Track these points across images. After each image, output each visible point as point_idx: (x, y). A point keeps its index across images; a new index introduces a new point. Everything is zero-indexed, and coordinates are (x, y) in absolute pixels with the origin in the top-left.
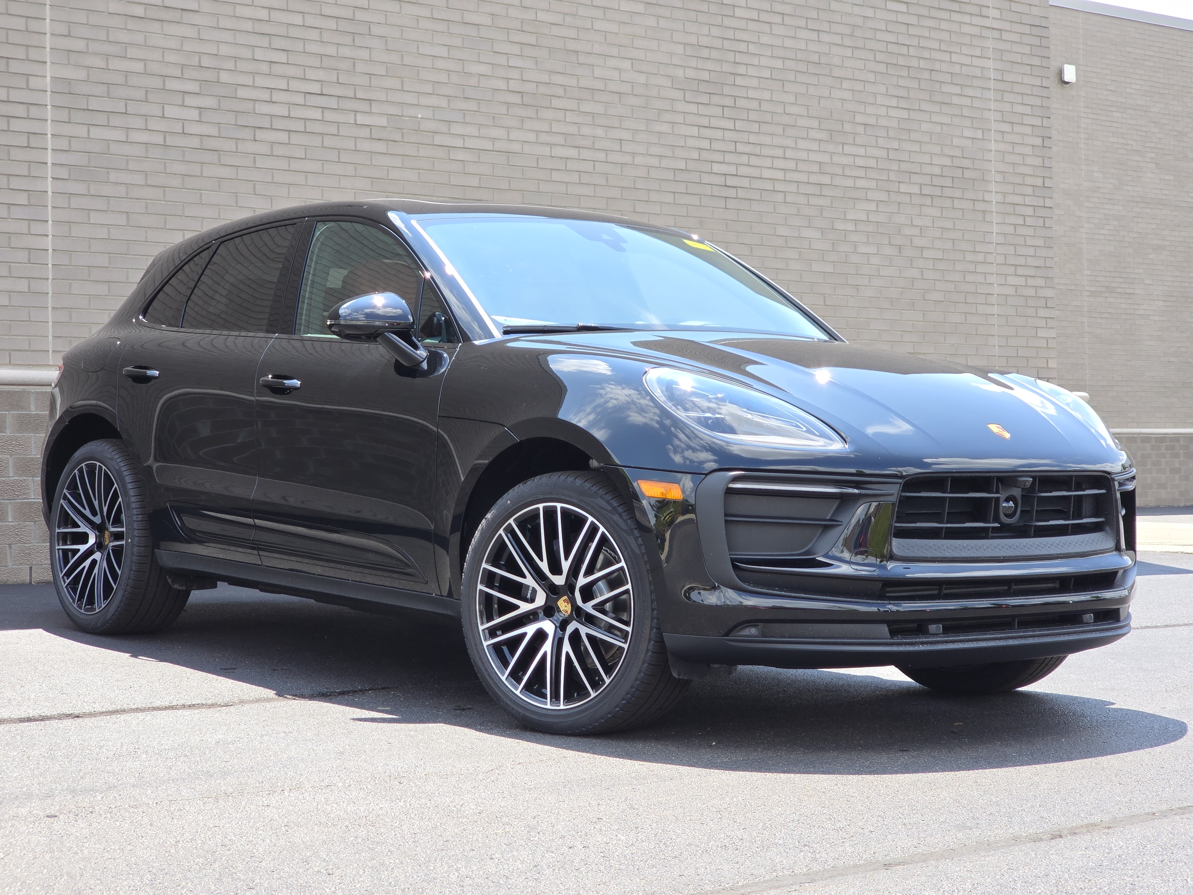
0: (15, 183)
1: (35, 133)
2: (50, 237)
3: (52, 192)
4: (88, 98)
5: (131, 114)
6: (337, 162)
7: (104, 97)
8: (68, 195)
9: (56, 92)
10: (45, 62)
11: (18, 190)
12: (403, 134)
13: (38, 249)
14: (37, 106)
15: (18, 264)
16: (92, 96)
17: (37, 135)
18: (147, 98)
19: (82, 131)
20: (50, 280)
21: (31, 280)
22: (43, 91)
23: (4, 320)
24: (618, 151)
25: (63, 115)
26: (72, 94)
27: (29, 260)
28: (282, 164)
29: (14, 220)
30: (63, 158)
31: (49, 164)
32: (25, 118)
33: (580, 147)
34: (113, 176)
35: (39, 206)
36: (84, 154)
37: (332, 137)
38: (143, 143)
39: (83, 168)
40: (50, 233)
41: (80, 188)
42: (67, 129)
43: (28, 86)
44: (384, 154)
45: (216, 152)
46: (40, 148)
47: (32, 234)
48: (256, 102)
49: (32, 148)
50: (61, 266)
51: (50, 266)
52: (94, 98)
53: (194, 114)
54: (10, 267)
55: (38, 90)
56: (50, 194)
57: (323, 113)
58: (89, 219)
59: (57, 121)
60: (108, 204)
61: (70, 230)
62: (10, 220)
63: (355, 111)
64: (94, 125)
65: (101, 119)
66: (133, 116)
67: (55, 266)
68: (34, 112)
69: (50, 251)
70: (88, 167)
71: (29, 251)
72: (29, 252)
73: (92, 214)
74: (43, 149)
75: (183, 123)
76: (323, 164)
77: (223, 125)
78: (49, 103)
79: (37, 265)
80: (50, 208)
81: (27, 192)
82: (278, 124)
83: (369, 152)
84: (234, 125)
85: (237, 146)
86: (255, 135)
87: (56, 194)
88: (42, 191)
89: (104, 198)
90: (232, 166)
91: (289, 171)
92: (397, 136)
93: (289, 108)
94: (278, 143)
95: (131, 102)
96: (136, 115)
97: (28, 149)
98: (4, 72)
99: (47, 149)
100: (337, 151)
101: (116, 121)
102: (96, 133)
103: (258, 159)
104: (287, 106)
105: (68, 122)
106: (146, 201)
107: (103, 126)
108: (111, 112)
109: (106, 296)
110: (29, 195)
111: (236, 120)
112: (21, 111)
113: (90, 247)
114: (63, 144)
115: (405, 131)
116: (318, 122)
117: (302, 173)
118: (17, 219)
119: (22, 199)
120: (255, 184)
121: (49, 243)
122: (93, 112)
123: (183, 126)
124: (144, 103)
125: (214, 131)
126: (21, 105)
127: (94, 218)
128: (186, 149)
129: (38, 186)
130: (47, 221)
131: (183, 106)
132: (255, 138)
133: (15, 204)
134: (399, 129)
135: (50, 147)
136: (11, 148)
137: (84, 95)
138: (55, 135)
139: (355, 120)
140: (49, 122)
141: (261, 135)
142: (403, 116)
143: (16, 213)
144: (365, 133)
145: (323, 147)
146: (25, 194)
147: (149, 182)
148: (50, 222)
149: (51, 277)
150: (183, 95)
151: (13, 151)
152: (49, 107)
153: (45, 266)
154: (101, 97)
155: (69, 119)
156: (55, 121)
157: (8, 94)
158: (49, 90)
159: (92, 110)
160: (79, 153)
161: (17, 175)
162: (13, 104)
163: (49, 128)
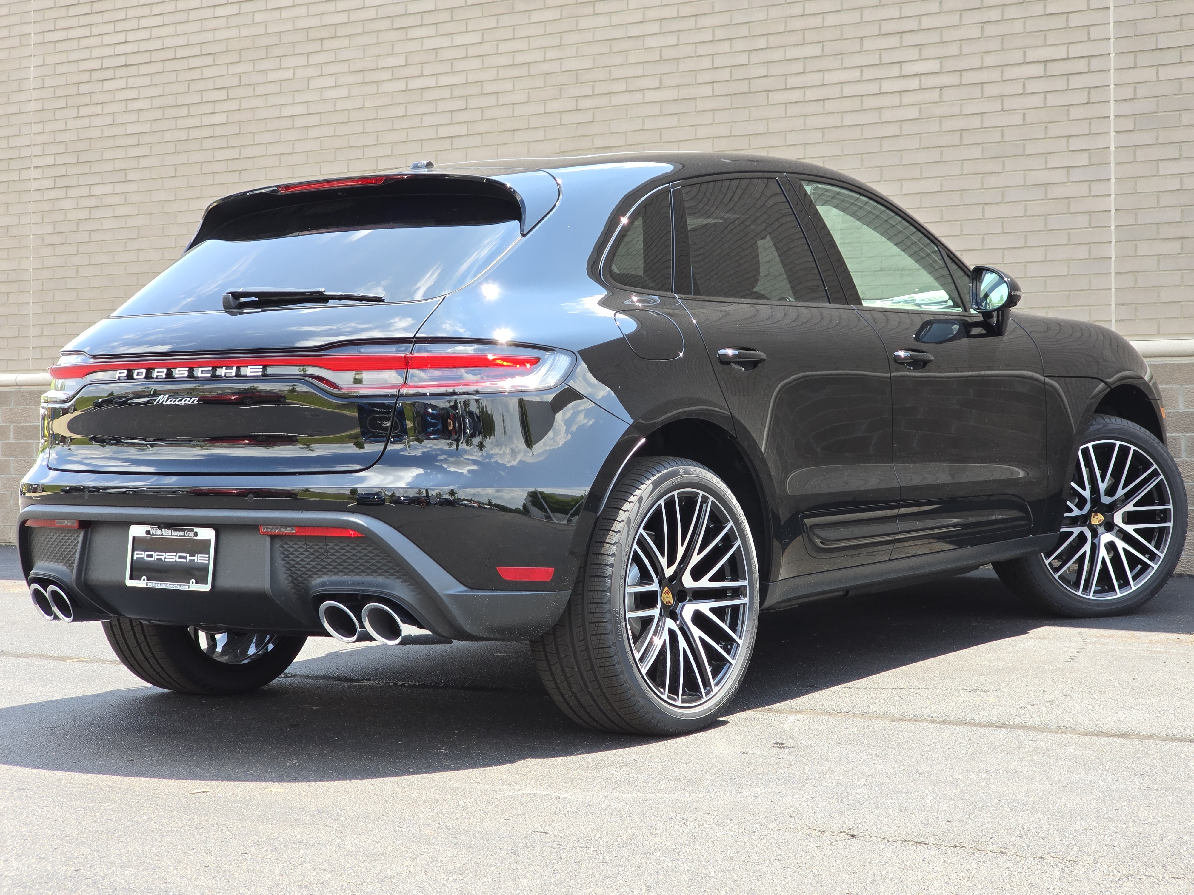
0: (1075, 144)
1: (1096, 87)
2: (1113, 196)
3: (1115, 148)
4: (1156, 37)
8: (1134, 148)
9: (1120, 38)
11: (1078, 151)
13: (1100, 212)
14: (1099, 57)
15: (1077, 230)
16: (1162, 33)
17: (1098, 89)
19: (1149, 74)
20: (1113, 243)
21: (1091, 245)
22: (1106, 39)
23: (1062, 291)
25: (1128, 61)
26: (1138, 35)
27: (1090, 225)
29: (1073, 184)
30: (1127, 108)
31: (1112, 117)
32: (1086, 73)
34: (1186, 118)
35: (1100, 164)
36: (1152, 99)
39: (1150, 115)
40: (1113, 192)
41: (1147, 138)
42: (1132, 76)
43: (1089, 39)
46: (1102, 102)
47: (1093, 196)
49: (1094, 103)
50: (1126, 227)
51: (1113, 228)
52: (1165, 34)
54: (1069, 234)
55: (1101, 40)
56: (1112, 149)
58: (1158, 171)
59: (1121, 69)
60: (1181, 150)
61: (1136, 185)
62: (1070, 184)
64: (1163, 65)
65: (1172, 56)
67: (1118, 227)
68: (1096, 64)
69: (1113, 211)
70: (1157, 113)
72: (1090, 215)
73: (1162, 165)
74: (1105, 102)
78: (1112, 51)
79: (1099, 229)
80: (1112, 165)
81: (1088, 152)
87: (1120, 149)
88: (1104, 148)
89: (1176, 144)
97: (1089, 105)
98: (1064, 28)
99: (1109, 101)
102: (1166, 73)
105: (1133, 68)
107: (1175, 63)
108: (1183, 46)
109: (1179, 254)
110: (1090, 155)
112: (1081, 66)
113: (1158, 202)
114: (1128, 92)
118: (1077, 182)
119: (1082, 159)
121: (1111, 204)
126: (1082, 60)
127: (1166, 168)
129: (1100, 143)
130: (1109, 180)
133: (1075, 167)
135: (1112, 99)
136: (1070, 107)
137: (1152, 34)
138: (1119, 85)
140: (1112, 71)
143: (1076, 175)
146: (1086, 155)
148: (1113, 180)
149: (1114, 240)
151: (1072, 110)
152: (1112, 56)
153: (1107, 228)
154: (1174, 32)
155: (1135, 63)
156: (1119, 69)
157: (1068, 50)
158: (1112, 37)
159: (1162, 49)
160: (1146, 99)
161: (1077, 135)
162: (1073, 60)
163: (1112, 78)
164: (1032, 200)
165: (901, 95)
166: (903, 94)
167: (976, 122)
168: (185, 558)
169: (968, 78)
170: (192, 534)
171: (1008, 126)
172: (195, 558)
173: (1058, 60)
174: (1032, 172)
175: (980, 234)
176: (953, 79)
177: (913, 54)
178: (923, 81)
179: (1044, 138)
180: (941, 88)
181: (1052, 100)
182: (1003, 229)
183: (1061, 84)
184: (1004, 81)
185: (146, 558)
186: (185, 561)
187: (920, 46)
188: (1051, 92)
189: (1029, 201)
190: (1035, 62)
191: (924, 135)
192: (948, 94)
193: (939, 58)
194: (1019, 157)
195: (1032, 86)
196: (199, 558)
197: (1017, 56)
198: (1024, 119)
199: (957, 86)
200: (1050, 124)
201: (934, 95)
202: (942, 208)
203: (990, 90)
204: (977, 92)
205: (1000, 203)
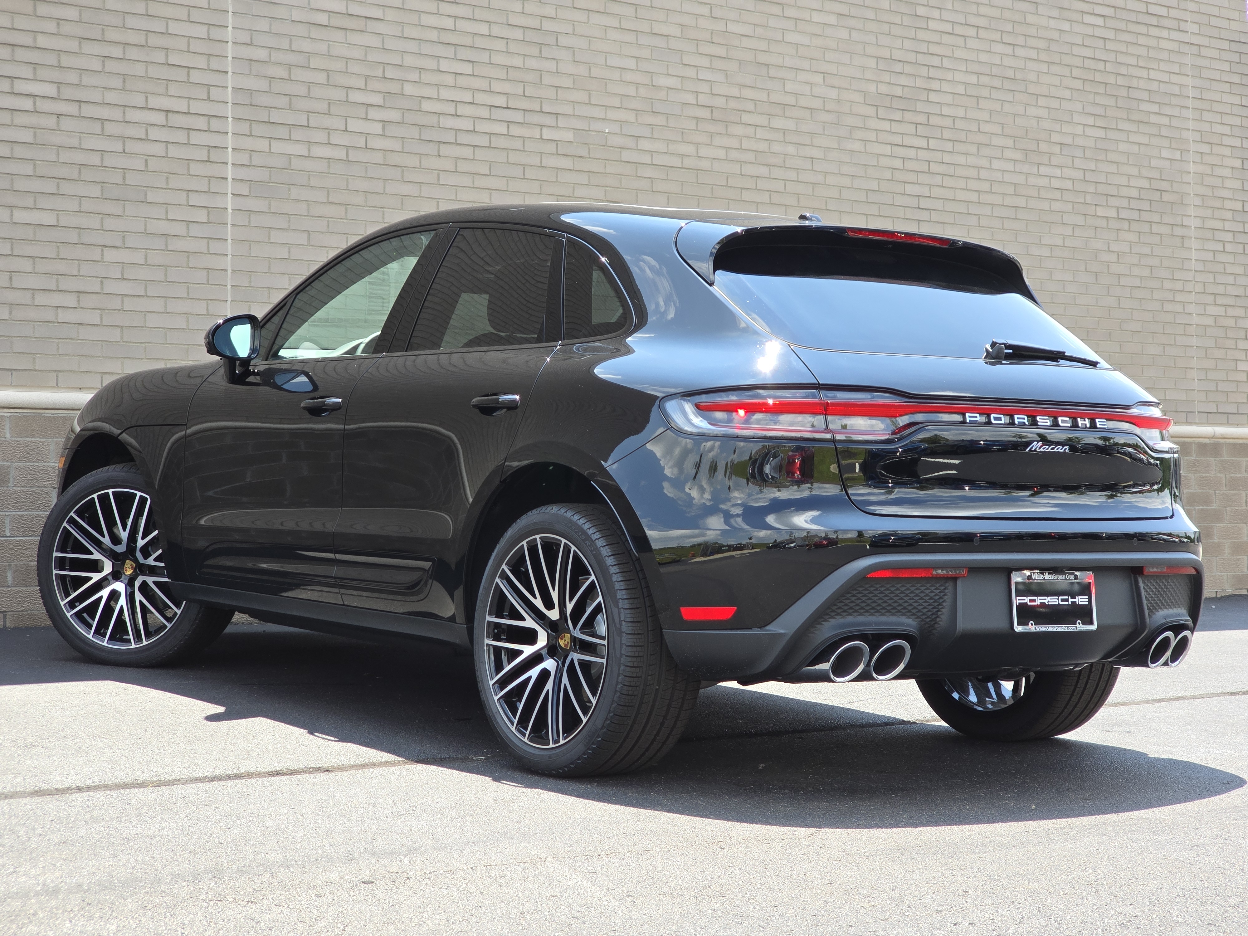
0: (195, 199)
1: (215, 147)
2: (230, 256)
3: (232, 209)
4: (269, 111)
5: (313, 128)
6: (522, 179)
7: (286, 109)
8: (249, 213)
9: (237, 104)
10: (227, 72)
11: (198, 206)
12: (589, 150)
13: (217, 270)
14: (218, 119)
15: (196, 285)
16: (274, 108)
17: (217, 149)
18: (329, 111)
19: (263, 145)
20: (229, 302)
21: (209, 302)
22: (225, 102)
23: (181, 344)
24: (810, 170)
25: (244, 128)
26: (254, 105)
27: (208, 281)
28: (466, 181)
29: (193, 238)
30: (243, 174)
31: (230, 180)
32: (206, 131)
33: (770, 165)
34: (295, 193)
35: (218, 223)
36: (265, 169)
37: (517, 152)
38: (325, 158)
39: (263, 184)
40: (229, 252)
41: (261, 205)
42: (248, 143)
43: (209, 98)
44: (571, 170)
45: (399, 168)
46: (220, 163)
47: (211, 254)
48: (441, 116)
49: (213, 162)
50: (240, 288)
51: (229, 287)
52: (276, 110)
53: (377, 128)
54: (188, 288)
55: (220, 102)
56: (230, 210)
57: (508, 127)
58: (269, 238)
59: (238, 134)
60: (289, 222)
61: (250, 249)
62: (188, 238)
63: (541, 126)
64: (275, 138)
65: (282, 132)
66: (315, 129)
67: (234, 287)
68: (215, 124)
69: (230, 271)
70: (269, 183)
71: (208, 272)
73: (273, 233)
74: (223, 163)
75: (366, 137)
76: (508, 180)
77: (406, 140)
78: (230, 115)
79: (216, 286)
80: (229, 226)
81: (207, 209)
82: (464, 138)
83: (555, 168)
84: (418, 139)
85: (420, 163)
86: (439, 150)
87: (236, 212)
88: (222, 208)
89: (285, 216)
90: (415, 182)
91: (473, 188)
92: (584, 153)
93: (474, 121)
94: (462, 159)
95: (313, 114)
96: (318, 128)
97: (208, 163)
98: (185, 82)
99: (227, 163)
100: (522, 167)
101: (297, 134)
102: (277, 147)
103: (442, 175)
104: (472, 120)
105: (248, 136)
106: (327, 219)
107: (285, 139)
108: (293, 125)
110: (208, 213)
111: (420, 134)
112: (201, 123)
113: (269, 268)
114: (244, 158)
115: (591, 146)
116: (503, 137)
117: (487, 191)
118: (196, 237)
119: (202, 216)
120: (438, 202)
121: (228, 263)
122: (274, 125)
123: (366, 140)
124: (327, 116)
125: (397, 146)
126: (201, 117)
127: (276, 237)
128: (368, 164)
129: (218, 202)
130: (227, 240)
131: (366, 119)
132: (439, 153)
133: (194, 222)
134: (585, 144)
135: (230, 162)
136: (191, 162)
137: (266, 107)
138: (236, 149)
139: (541, 135)
140: (230, 134)
141: (445, 150)
142: (589, 130)
143: (195, 230)
144: (551, 148)
145: (508, 163)
146: (205, 212)
147: (331, 199)
148: (230, 241)
149: (229, 299)
150: (367, 108)
151: (193, 165)
152: (230, 119)
153: (224, 287)
154: (283, 109)
155: (251, 132)
156: (236, 134)
157: (189, 105)
158: (230, 101)
159: (273, 123)
160: (260, 168)
161: (197, 191)
162: (193, 116)
163: (230, 141)
164: (152, 249)
165: (12, 114)
166: (15, 112)
167: (95, 159)
168: (1067, 600)
169: (88, 110)
170: (1072, 577)
171: (129, 169)
172: (1076, 600)
173: (179, 112)
174: (152, 220)
175: (98, 277)
176: (72, 109)
177: (27, 72)
178: (37, 103)
179: (165, 189)
180: (59, 115)
181: (174, 151)
182: (123, 275)
183: (181, 137)
184: (126, 122)
185: (1029, 603)
186: (1067, 603)
187: (35, 65)
188: (172, 143)
189: (150, 249)
190: (156, 109)
191: (40, 162)
192: (66, 124)
193: (55, 83)
194: (140, 203)
195: (154, 134)
196: (1080, 600)
197: (139, 100)
198: (146, 165)
199: (76, 116)
200: (171, 175)
201: (51, 122)
202: (59, 244)
203: (110, 128)
204: (97, 128)
205: (120, 247)
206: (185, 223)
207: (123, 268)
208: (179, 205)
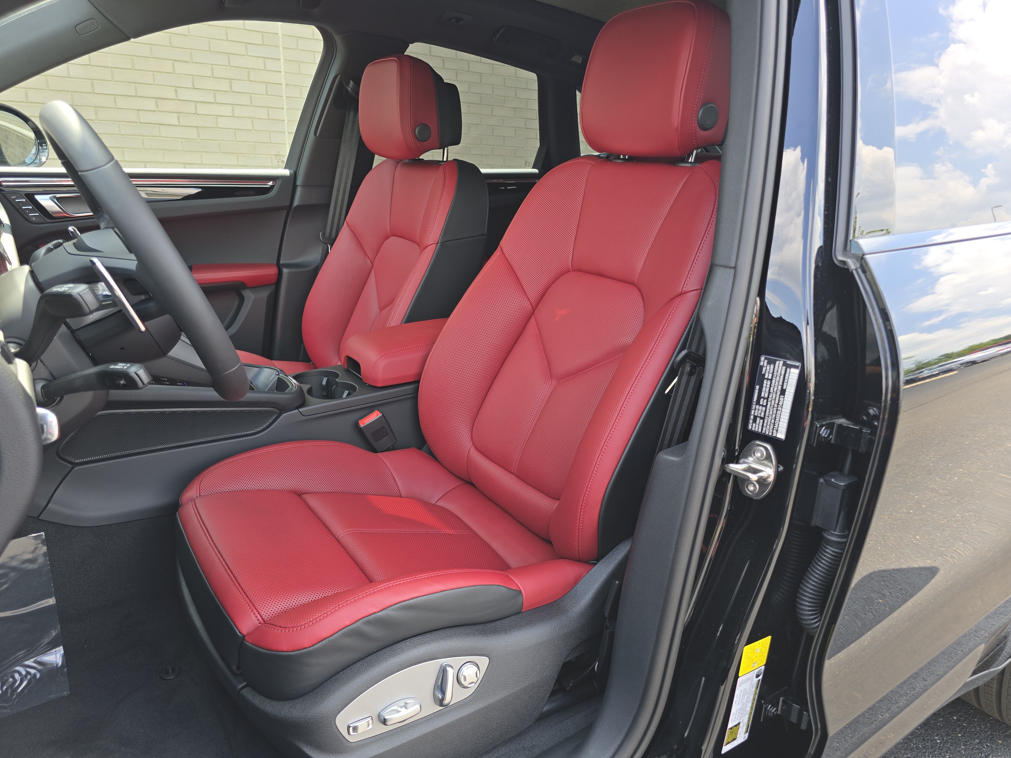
206: (244, 44)
207: (193, 79)
208: (237, 29)
